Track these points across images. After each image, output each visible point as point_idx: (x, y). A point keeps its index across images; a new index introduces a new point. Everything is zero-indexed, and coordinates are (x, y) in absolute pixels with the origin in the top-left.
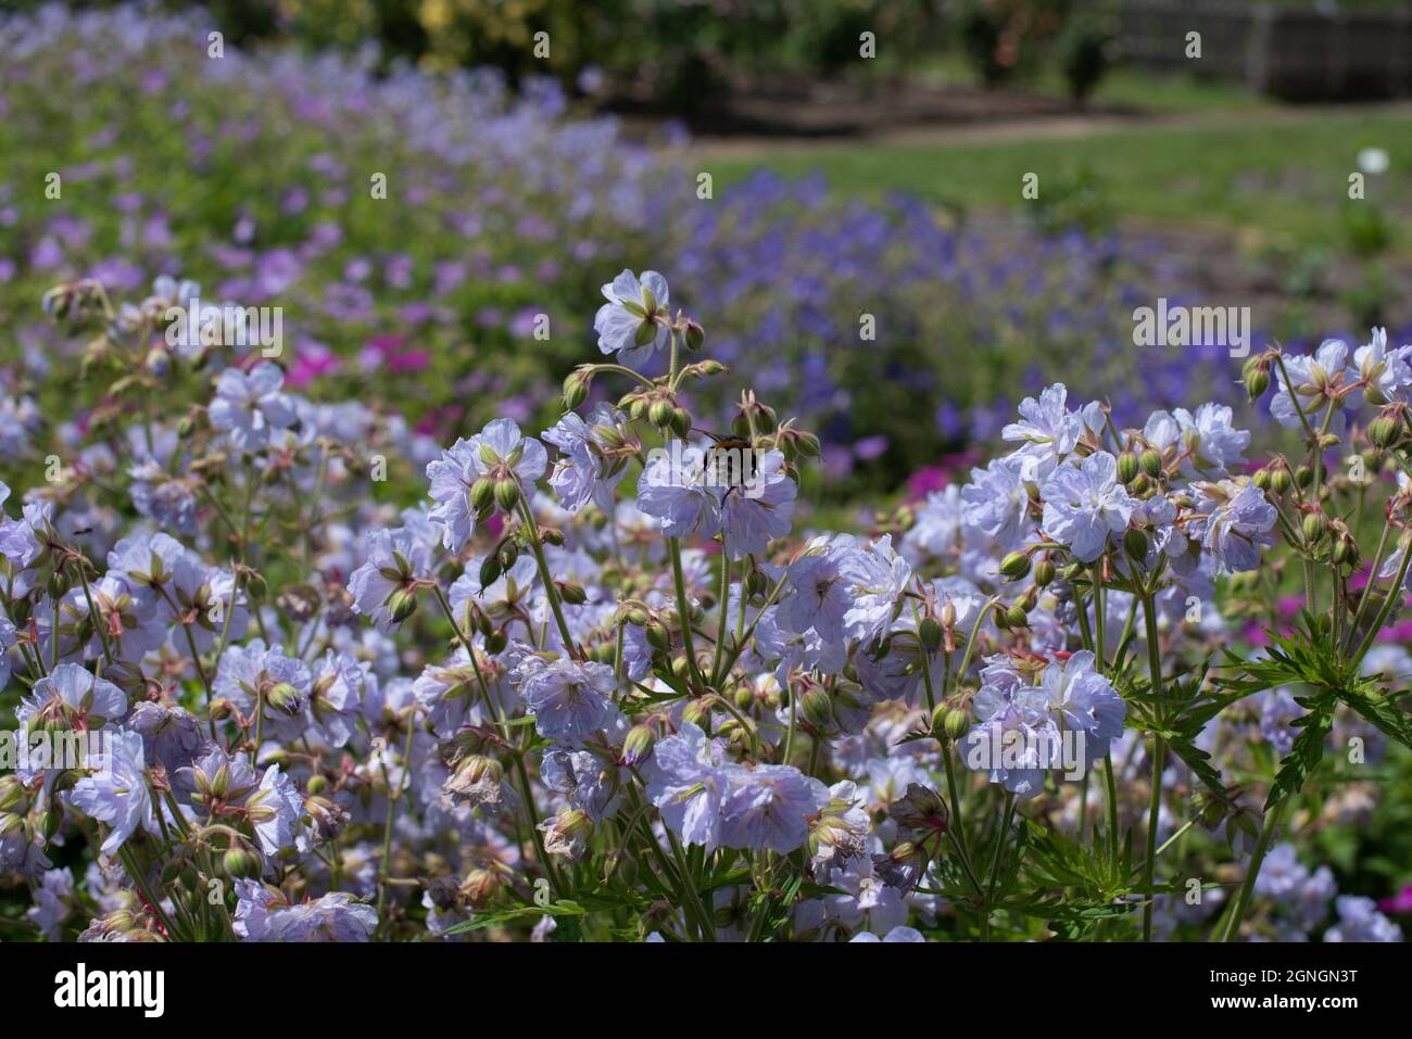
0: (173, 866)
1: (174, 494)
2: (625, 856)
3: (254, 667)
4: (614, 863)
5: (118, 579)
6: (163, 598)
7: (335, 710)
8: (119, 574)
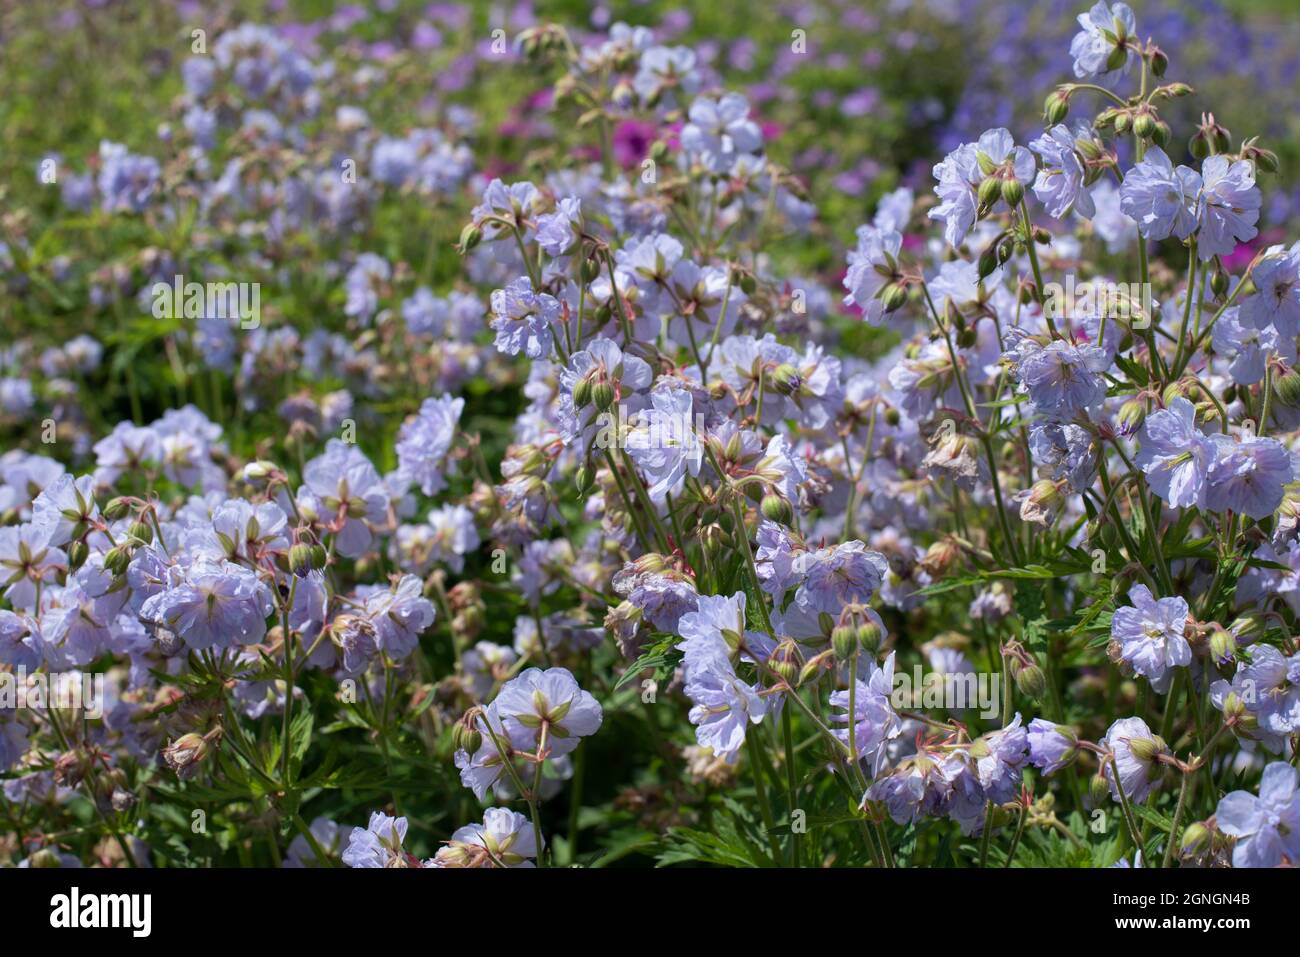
0: (713, 511)
1: (647, 211)
2: (1106, 520)
3: (750, 352)
4: (1096, 526)
5: (627, 273)
6: (665, 290)
7: (815, 396)
8: (627, 268)
